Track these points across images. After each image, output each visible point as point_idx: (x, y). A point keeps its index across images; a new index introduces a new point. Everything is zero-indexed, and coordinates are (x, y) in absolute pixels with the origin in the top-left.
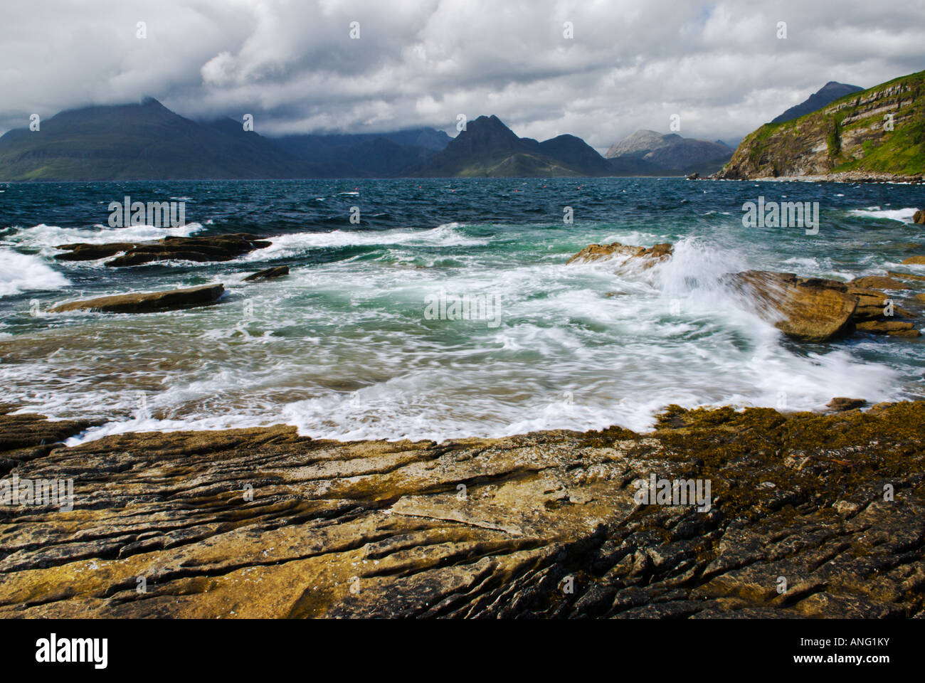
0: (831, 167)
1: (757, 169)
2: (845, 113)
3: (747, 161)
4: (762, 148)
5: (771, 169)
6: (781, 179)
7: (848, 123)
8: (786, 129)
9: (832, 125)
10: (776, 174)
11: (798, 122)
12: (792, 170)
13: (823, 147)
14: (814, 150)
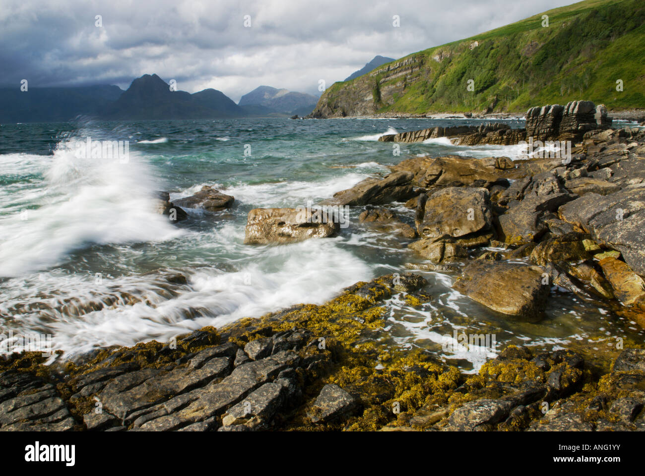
0: (376, 110)
1: (333, 112)
2: (382, 75)
3: (326, 106)
4: (334, 98)
5: (341, 112)
6: (347, 118)
7: (384, 82)
8: (348, 85)
9: (374, 84)
10: (344, 115)
11: (355, 81)
12: (354, 112)
13: (370, 97)
14: (365, 99)
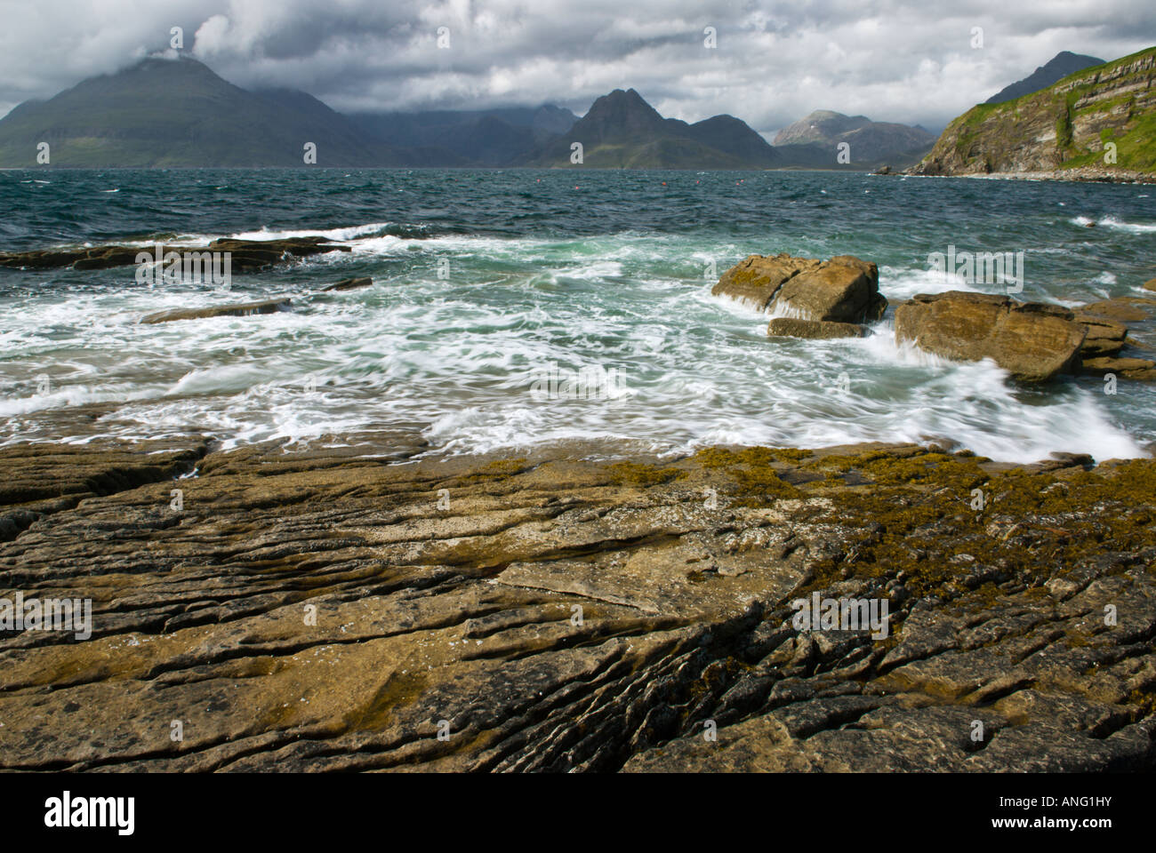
0: (1060, 162)
1: (965, 162)
2: (1080, 92)
3: (953, 152)
4: (972, 136)
5: (983, 163)
6: (993, 176)
7: (1084, 105)
8: (1004, 111)
9: (1062, 107)
10: (989, 169)
11: (1020, 103)
12: (1010, 164)
13: (1050, 136)
14: (1039, 139)
